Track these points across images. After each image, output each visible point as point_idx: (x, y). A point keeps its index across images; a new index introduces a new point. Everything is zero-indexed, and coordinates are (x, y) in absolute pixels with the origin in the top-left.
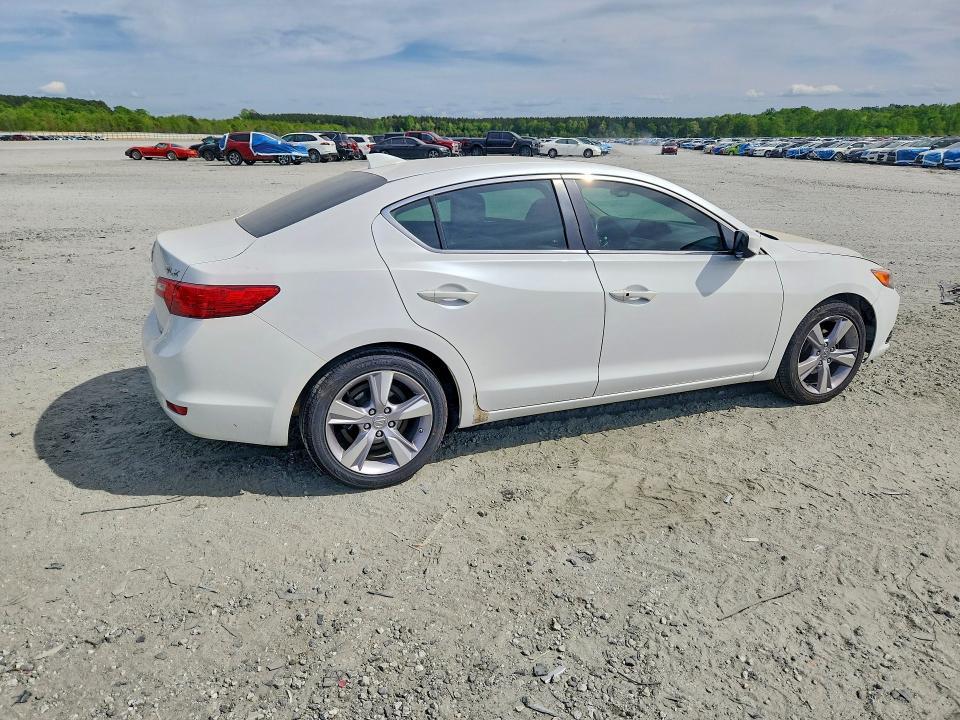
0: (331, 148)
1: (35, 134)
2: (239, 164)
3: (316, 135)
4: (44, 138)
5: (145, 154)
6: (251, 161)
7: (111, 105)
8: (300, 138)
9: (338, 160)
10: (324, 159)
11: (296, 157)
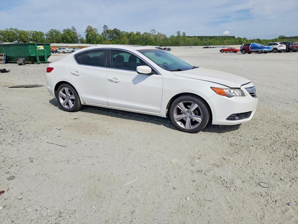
0: (284, 47)
1: (214, 46)
2: (245, 53)
3: (278, 43)
4: (213, 47)
5: (225, 51)
6: (250, 53)
7: (236, 37)
8: (272, 44)
9: (288, 52)
10: (280, 51)
11: (265, 51)
